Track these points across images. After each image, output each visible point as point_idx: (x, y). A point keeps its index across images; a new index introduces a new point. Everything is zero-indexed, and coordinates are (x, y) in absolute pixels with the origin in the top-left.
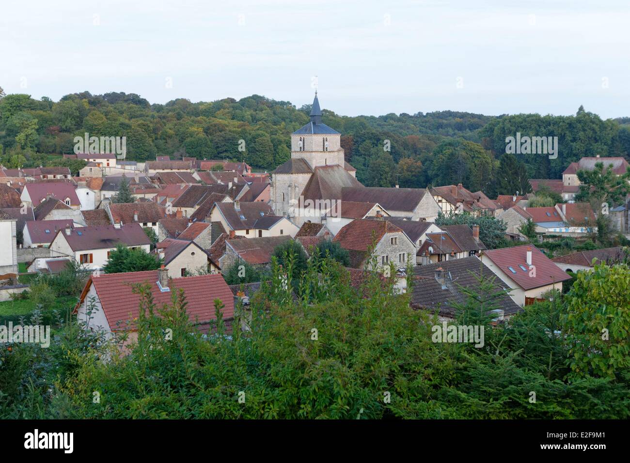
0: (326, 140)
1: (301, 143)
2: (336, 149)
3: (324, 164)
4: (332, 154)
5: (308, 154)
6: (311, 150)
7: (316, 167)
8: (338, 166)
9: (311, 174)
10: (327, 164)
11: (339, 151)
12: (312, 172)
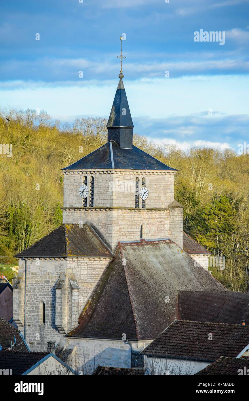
0: (144, 184)
1: (88, 188)
2: (164, 205)
3: (137, 238)
4: (156, 215)
5: (102, 214)
6: (108, 206)
7: (119, 245)
8: (169, 242)
9: (108, 260)
10: (144, 237)
11: (171, 208)
12: (111, 255)
